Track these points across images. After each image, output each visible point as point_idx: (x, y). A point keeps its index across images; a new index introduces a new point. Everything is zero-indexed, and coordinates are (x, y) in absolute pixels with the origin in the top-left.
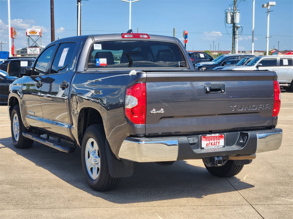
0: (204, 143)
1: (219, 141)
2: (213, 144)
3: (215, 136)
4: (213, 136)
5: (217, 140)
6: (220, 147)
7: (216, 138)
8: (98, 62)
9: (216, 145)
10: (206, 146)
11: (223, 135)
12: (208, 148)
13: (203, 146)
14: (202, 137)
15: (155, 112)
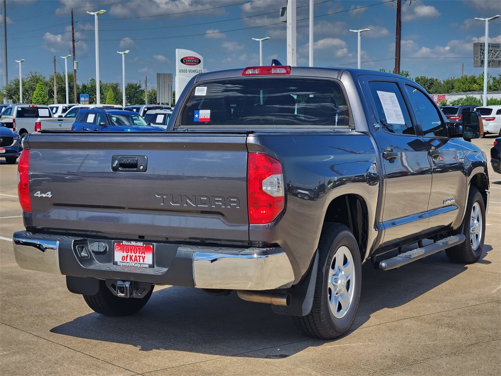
0: (118, 256)
1: (143, 255)
2: (133, 258)
3: (137, 246)
4: (134, 246)
5: (141, 253)
6: (144, 266)
7: (139, 249)
8: (197, 116)
9: (138, 262)
10: (122, 260)
11: (151, 246)
12: (124, 264)
13: (116, 260)
14: (115, 244)
15: (39, 196)
